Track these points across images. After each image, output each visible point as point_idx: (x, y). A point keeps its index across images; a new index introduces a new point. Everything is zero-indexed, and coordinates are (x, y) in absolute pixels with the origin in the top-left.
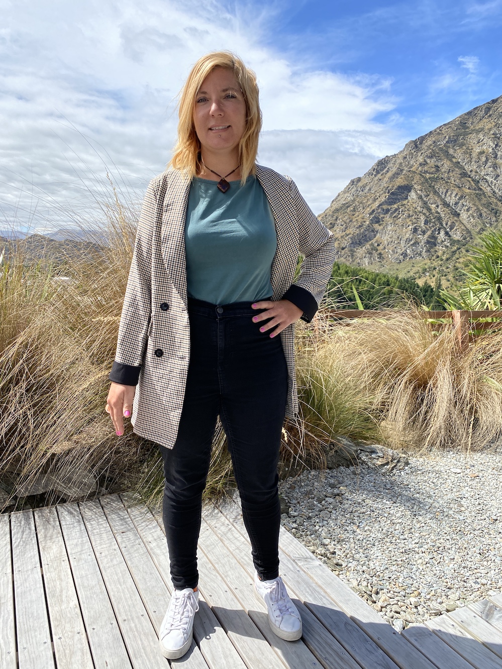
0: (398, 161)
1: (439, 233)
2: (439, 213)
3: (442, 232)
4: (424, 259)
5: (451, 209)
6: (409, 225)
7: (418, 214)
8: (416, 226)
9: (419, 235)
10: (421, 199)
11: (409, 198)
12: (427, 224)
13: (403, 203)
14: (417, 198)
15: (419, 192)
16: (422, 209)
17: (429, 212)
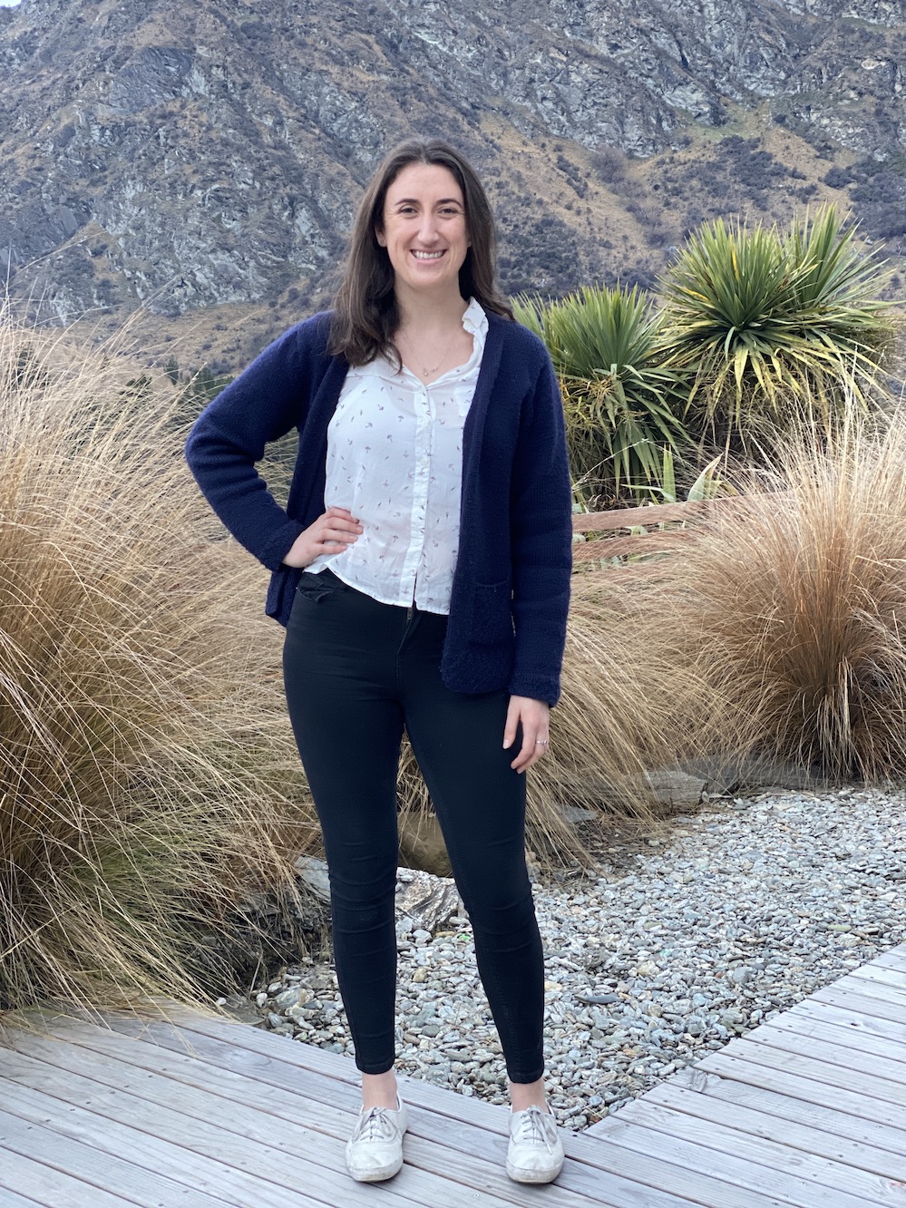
1: (293, 216)
2: (285, 148)
3: (303, 215)
4: (254, 302)
5: (322, 135)
6: (194, 186)
7: (219, 147)
8: (217, 190)
9: (230, 221)
10: (224, 97)
11: (185, 92)
12: (250, 182)
13: (168, 109)
14: (211, 92)
15: (218, 73)
16: (231, 131)
17: (256, 143)
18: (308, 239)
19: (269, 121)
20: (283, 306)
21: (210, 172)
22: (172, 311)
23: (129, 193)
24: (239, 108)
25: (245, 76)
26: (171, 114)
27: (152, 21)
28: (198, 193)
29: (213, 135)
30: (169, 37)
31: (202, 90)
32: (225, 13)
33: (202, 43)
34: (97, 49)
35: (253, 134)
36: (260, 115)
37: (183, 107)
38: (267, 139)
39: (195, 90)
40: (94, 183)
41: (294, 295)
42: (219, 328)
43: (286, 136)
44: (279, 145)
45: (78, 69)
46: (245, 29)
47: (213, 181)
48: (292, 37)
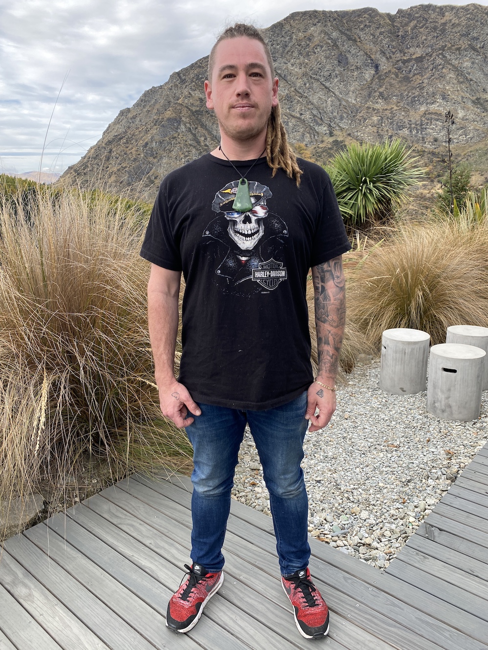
0: (164, 93)
11: (179, 131)
14: (186, 131)
15: (188, 125)
16: (192, 142)
23: (164, 161)
25: (196, 126)
26: (175, 137)
27: (169, 110)
29: (187, 143)
30: (174, 115)
31: (184, 130)
32: (190, 107)
33: (183, 116)
34: (154, 119)
35: (198, 142)
36: (200, 137)
37: (178, 135)
40: (154, 158)
45: (149, 125)
46: (196, 111)
47: (187, 156)
48: (209, 114)
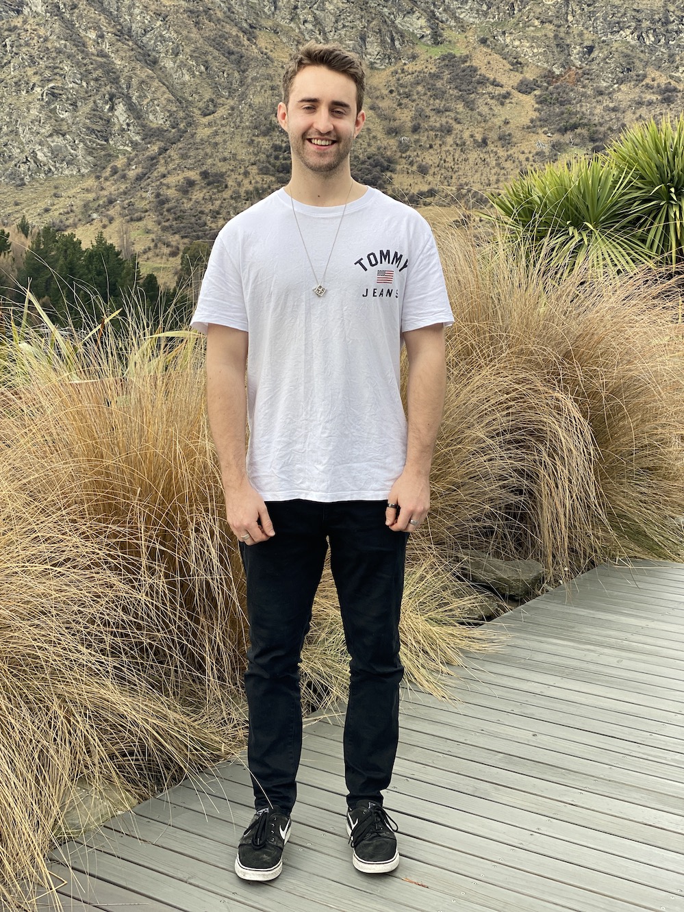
1: (112, 109)
2: (106, 56)
3: (121, 108)
4: (83, 176)
5: (134, 46)
6: (34, 85)
7: (54, 55)
8: (52, 88)
9: (64, 113)
10: (57, 15)
12: (79, 82)
13: (13, 24)
17: (83, 52)
18: (125, 127)
19: (92, 35)
20: (106, 179)
21: (48, 73)
22: (19, 182)
24: (69, 25)
28: (38, 90)
38: (92, 50)
39: (34, 9)
41: (115, 171)
42: (56, 196)
43: (106, 47)
44: (102, 54)
